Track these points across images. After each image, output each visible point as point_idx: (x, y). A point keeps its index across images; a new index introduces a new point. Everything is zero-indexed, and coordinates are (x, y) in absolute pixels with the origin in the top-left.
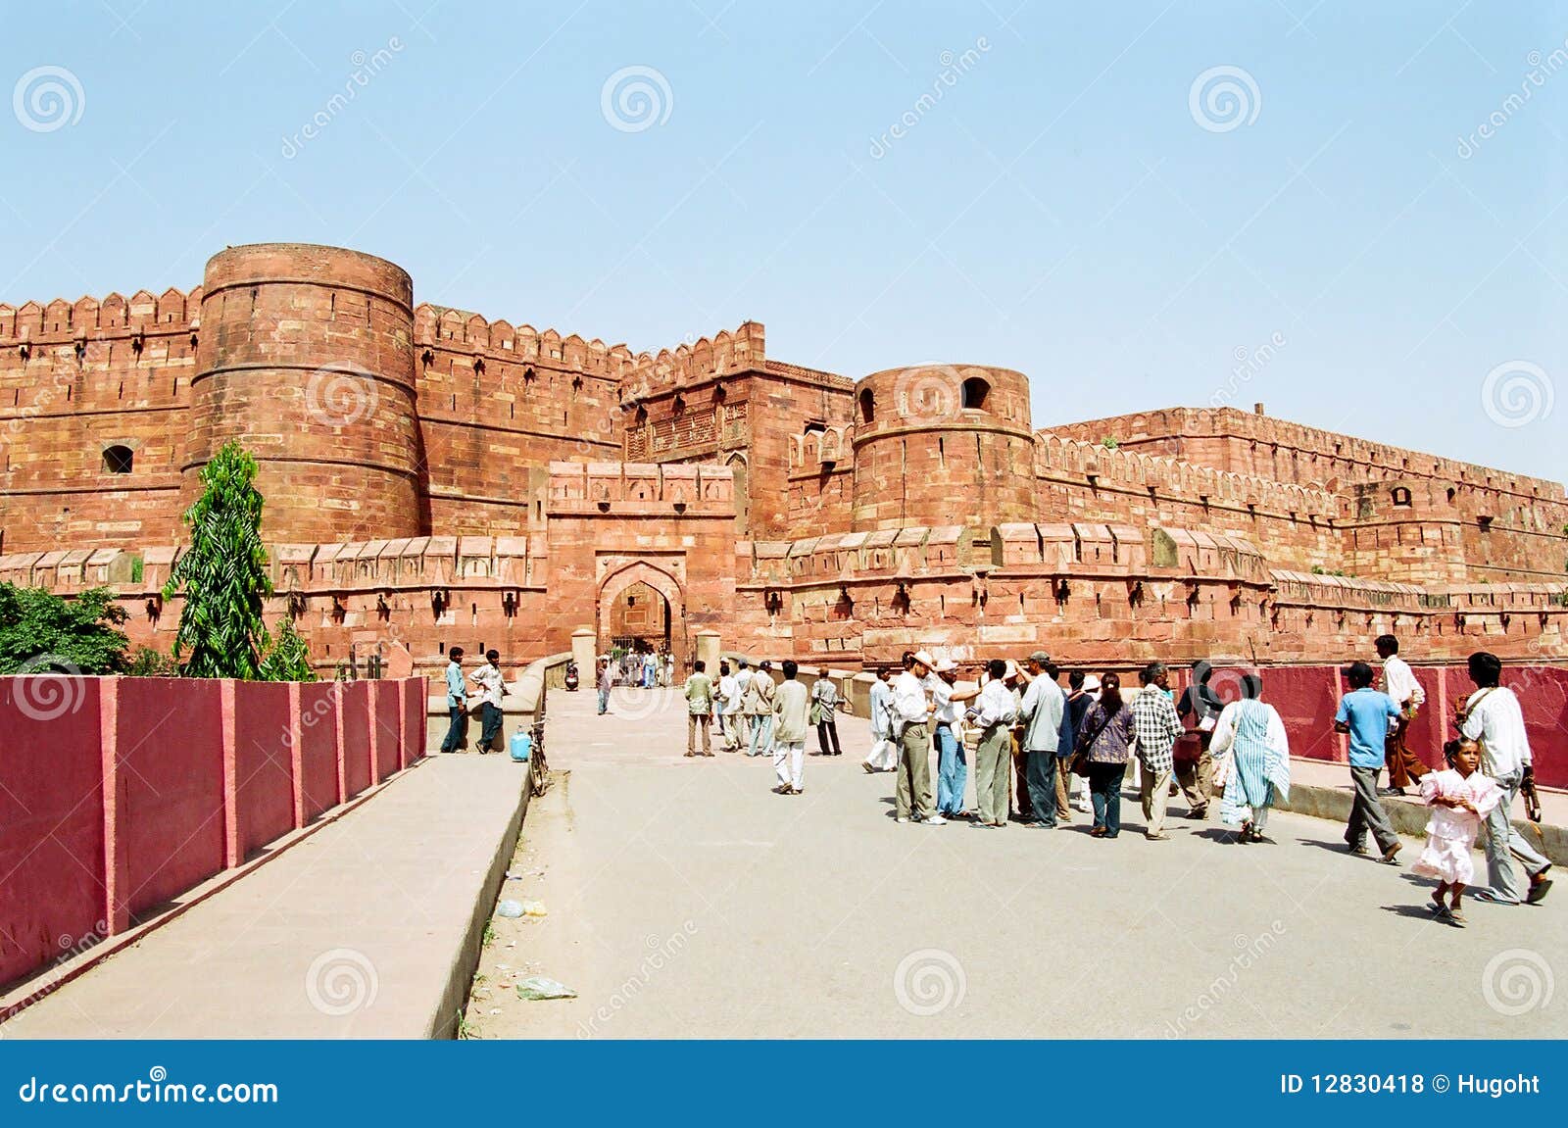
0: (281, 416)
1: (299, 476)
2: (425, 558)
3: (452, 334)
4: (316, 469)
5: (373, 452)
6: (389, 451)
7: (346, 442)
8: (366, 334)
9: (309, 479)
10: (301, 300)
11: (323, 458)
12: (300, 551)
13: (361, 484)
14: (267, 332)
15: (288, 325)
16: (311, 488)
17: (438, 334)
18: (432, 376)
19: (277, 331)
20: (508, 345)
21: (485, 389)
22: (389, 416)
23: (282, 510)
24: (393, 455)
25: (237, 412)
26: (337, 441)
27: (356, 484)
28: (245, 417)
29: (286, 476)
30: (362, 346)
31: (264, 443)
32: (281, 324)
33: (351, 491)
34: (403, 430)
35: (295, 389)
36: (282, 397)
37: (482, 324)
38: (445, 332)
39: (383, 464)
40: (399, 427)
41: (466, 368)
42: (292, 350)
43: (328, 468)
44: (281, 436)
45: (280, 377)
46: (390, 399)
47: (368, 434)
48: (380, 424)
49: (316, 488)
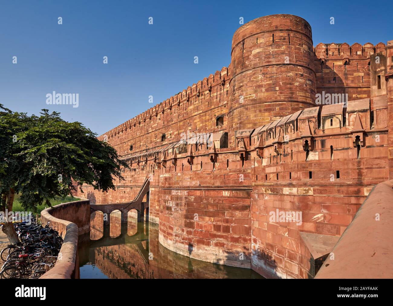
0: (254, 87)
1: (262, 109)
2: (299, 121)
3: (333, 53)
4: (269, 105)
5: (294, 96)
6: (301, 95)
7: (281, 93)
8: (289, 47)
9: (266, 110)
10: (260, 40)
11: (271, 100)
12: (246, 132)
13: (289, 109)
14: (248, 56)
15: (256, 51)
16: (267, 113)
17: (327, 54)
18: (325, 71)
19: (252, 55)
20: (359, 53)
21: (350, 73)
22: (301, 80)
23: (256, 124)
24: (303, 96)
25: (239, 90)
26: (277, 93)
27: (286, 110)
28: (242, 91)
29: (257, 110)
30: (286, 53)
31: (249, 99)
32: (253, 52)
33: (284, 113)
34: (308, 86)
35: (259, 75)
36: (255, 80)
37: (347, 47)
38: (330, 53)
39: (299, 100)
40: (306, 85)
41: (340, 66)
42: (257, 60)
43: (273, 104)
44: (254, 95)
45: (253, 72)
46: (301, 73)
47: (290, 88)
48: (297, 84)
49: (269, 113)
